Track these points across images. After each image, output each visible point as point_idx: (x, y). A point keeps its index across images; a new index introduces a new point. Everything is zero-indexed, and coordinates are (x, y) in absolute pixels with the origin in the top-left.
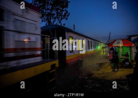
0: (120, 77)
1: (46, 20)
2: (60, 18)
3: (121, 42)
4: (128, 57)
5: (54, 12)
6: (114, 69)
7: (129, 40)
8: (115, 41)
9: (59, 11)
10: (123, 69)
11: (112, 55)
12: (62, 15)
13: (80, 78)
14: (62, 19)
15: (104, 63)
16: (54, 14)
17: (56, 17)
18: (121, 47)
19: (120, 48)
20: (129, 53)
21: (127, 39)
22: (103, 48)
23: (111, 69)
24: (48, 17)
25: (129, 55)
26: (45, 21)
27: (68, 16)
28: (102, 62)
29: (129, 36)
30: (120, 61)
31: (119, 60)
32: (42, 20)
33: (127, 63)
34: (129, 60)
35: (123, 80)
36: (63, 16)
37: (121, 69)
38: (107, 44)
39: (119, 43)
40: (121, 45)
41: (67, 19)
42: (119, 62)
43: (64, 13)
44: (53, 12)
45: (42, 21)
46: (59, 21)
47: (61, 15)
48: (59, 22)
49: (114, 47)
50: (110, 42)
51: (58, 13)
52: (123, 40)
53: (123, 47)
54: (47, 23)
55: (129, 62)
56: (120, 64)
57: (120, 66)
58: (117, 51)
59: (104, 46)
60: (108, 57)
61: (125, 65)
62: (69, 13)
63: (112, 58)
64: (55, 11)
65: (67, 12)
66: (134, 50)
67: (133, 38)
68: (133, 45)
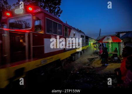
0: (110, 71)
3: (111, 38)
7: (118, 37)
8: (105, 37)
9: (52, 8)
10: (112, 64)
11: (102, 50)
12: (55, 12)
13: (72, 72)
15: (95, 58)
19: (110, 44)
20: (118, 48)
21: (116, 36)
22: (94, 44)
23: (101, 63)
25: (118, 51)
27: (61, 13)
28: (93, 58)
29: (118, 33)
31: (109, 55)
33: (116, 58)
34: (118, 55)
35: (112, 74)
37: (110, 63)
38: (97, 41)
39: (108, 39)
40: (110, 41)
41: (59, 16)
42: (109, 57)
43: (56, 10)
44: (46, 9)
49: (104, 42)
50: (101, 38)
51: (50, 10)
52: (112, 36)
53: (112, 43)
55: (118, 57)
56: (109, 59)
57: (109, 60)
58: (107, 47)
59: (95, 42)
60: (99, 52)
61: (114, 59)
62: (62, 11)
63: (102, 53)
64: (47, 8)
65: (60, 9)
66: (122, 46)
67: (121, 35)
68: (122, 41)
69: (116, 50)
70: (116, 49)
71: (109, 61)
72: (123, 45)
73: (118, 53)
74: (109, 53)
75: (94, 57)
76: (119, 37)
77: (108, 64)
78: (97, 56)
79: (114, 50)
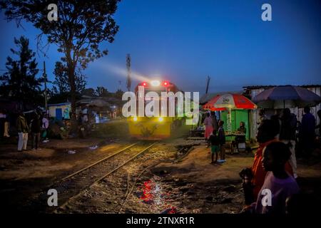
1: (60, 40)
2: (94, 36)
3: (231, 99)
4: (245, 132)
5: (80, 21)
6: (215, 160)
7: (247, 97)
9: (93, 20)
10: (234, 159)
12: (100, 30)
14: (99, 38)
15: (195, 145)
16: (81, 27)
17: (86, 33)
18: (232, 110)
19: (229, 113)
20: (246, 123)
21: (244, 94)
23: (208, 158)
24: (65, 32)
26: (57, 42)
27: (115, 32)
28: (189, 144)
29: (248, 87)
30: (228, 141)
31: (227, 138)
32: (50, 37)
33: (242, 146)
34: (247, 138)
35: (233, 182)
36: (103, 32)
37: (228, 158)
38: (201, 104)
39: (226, 101)
40: (231, 106)
41: (112, 40)
43: (104, 27)
44: (78, 21)
45: (50, 40)
46: (93, 44)
47: (97, 29)
48: (91, 46)
49: (216, 109)
51: (89, 24)
52: (235, 96)
53: (235, 110)
54: (61, 46)
55: (246, 144)
57: (227, 151)
58: (222, 119)
60: (203, 131)
61: (238, 149)
62: (118, 27)
63: (212, 134)
64: (82, 19)
65: (114, 23)
66: (256, 118)
67: (254, 93)
68: (255, 107)
69: (242, 128)
70: (243, 124)
71: (227, 153)
72: (259, 117)
73: (247, 135)
74: (226, 134)
75: (191, 143)
76: (250, 98)
77: (224, 159)
78: (199, 141)
79: (238, 127)
